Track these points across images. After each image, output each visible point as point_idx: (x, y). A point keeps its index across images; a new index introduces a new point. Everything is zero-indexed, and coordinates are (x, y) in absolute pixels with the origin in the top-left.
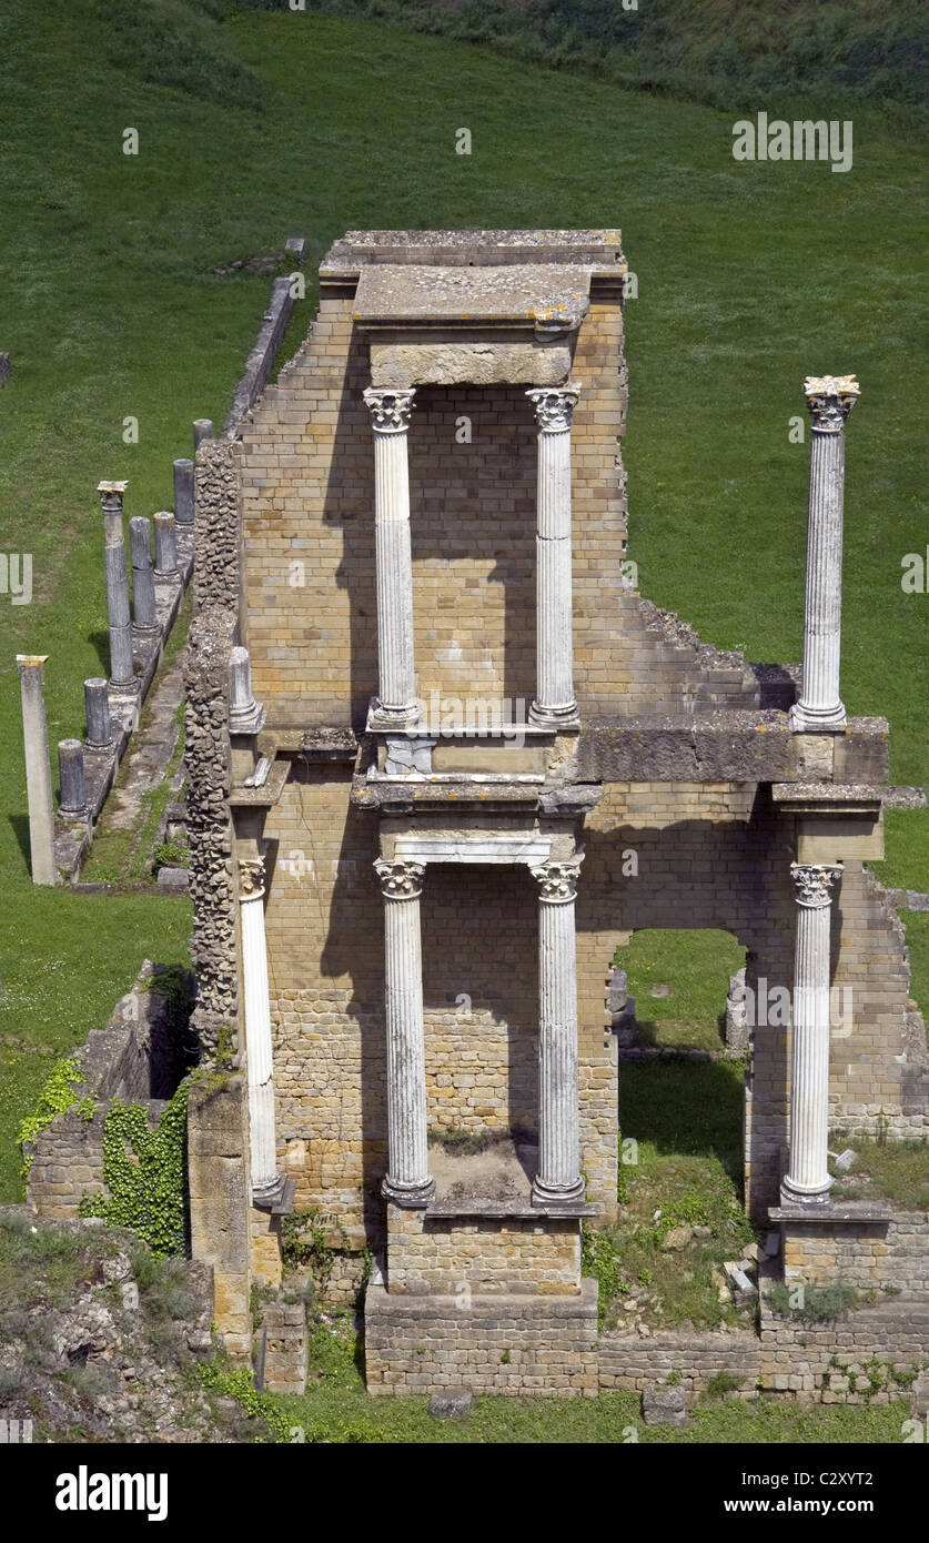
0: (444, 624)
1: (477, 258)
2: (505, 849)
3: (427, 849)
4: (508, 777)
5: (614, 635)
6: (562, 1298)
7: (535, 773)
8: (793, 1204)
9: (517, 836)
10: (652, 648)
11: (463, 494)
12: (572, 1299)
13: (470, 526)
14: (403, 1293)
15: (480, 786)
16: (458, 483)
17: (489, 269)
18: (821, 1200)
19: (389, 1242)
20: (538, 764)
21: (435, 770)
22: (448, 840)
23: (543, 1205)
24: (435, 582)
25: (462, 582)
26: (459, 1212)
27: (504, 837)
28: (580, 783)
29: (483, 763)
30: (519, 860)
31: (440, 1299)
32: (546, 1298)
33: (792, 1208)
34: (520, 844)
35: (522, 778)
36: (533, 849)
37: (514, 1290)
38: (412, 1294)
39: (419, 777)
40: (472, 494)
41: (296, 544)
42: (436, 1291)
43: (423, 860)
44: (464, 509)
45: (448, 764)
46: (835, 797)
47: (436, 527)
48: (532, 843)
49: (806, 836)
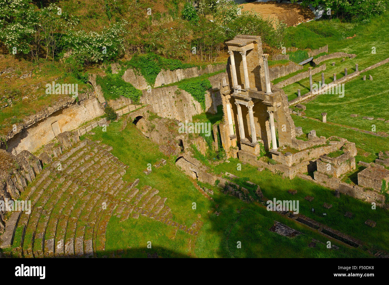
8: (272, 150)
19: (241, 145)
22: (240, 101)
23: (251, 144)
26: (245, 143)
28: (249, 97)
30: (245, 105)
31: (245, 152)
35: (244, 95)
38: (243, 151)
43: (238, 103)
46: (268, 103)
49: (268, 107)
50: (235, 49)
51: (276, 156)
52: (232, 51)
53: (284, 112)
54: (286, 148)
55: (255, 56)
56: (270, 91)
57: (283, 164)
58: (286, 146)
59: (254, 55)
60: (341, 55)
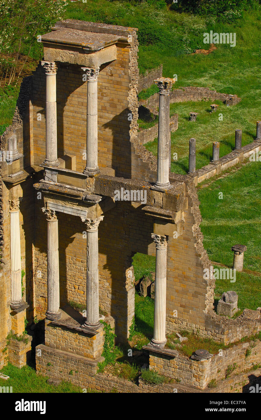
1: (92, 30)
2: (75, 211)
3: (55, 206)
4: (75, 188)
5: (127, 154)
6: (89, 359)
7: (84, 188)
8: (151, 345)
10: (137, 160)
12: (92, 360)
14: (49, 346)
15: (67, 189)
17: (96, 33)
18: (159, 346)
19: (45, 329)
20: (84, 185)
21: (58, 182)
22: (61, 205)
23: (84, 328)
24: (80, 128)
26: (61, 324)
27: (75, 207)
28: (95, 194)
29: (70, 183)
30: (78, 215)
31: (58, 350)
32: (85, 358)
33: (150, 346)
34: (79, 210)
35: (79, 189)
36: (82, 213)
37: (77, 353)
38: (51, 347)
39: (52, 183)
42: (57, 348)
43: (54, 210)
45: (61, 181)
46: (159, 212)
47: (81, 110)
48: (82, 211)
49: (156, 224)
50: (66, 56)
51: (161, 360)
52: (54, 63)
53: (192, 240)
54: (185, 339)
55: (118, 82)
56: (168, 181)
57: (182, 382)
58: (184, 334)
59: (113, 78)
60: (201, 94)
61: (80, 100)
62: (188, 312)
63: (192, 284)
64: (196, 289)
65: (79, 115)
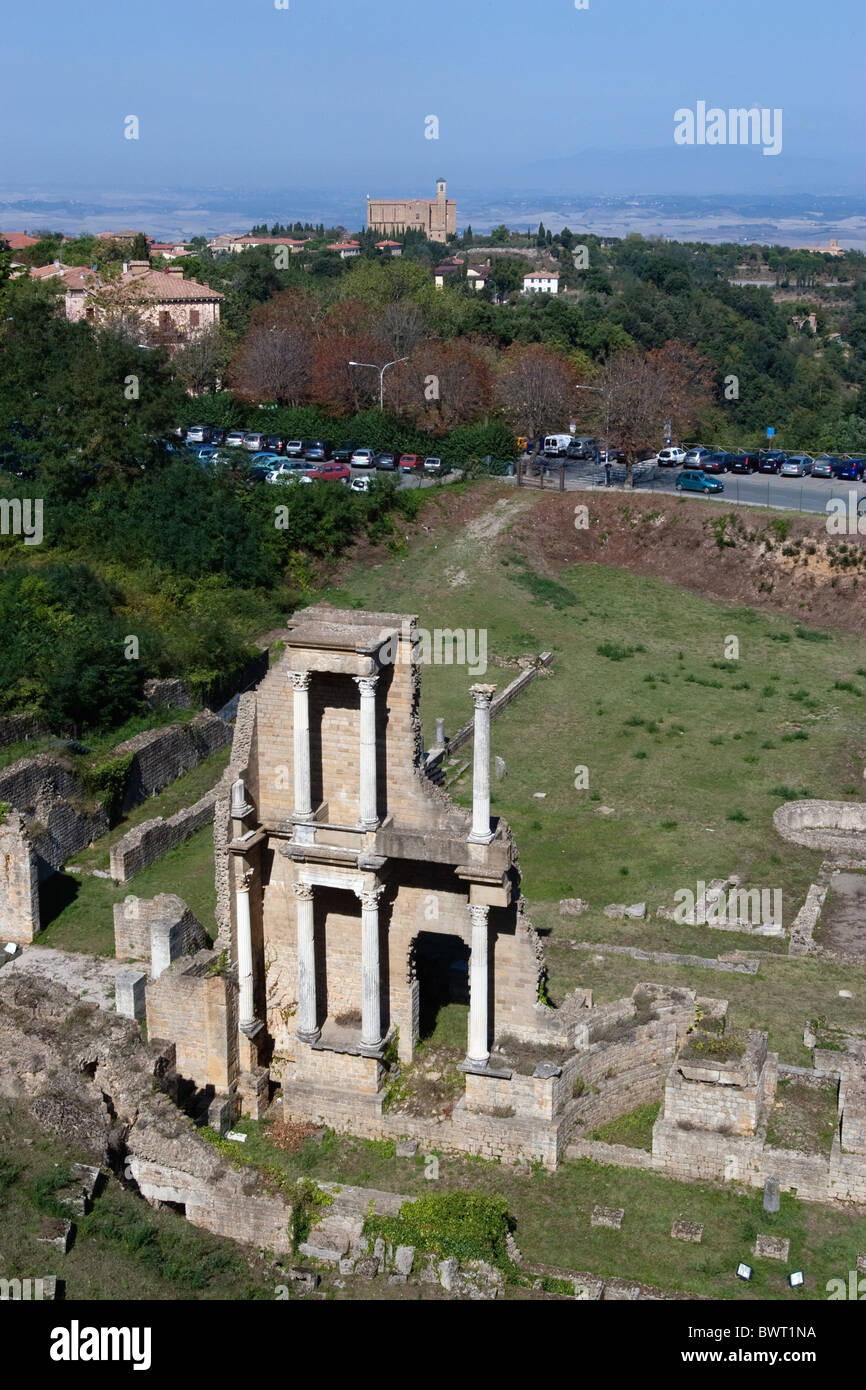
0: (339, 781)
1: (353, 621)
2: (346, 882)
3: (314, 878)
4: (345, 850)
5: (410, 794)
6: (368, 1093)
7: (357, 849)
8: (469, 1063)
9: (350, 877)
10: (426, 801)
11: (347, 724)
13: (349, 738)
15: (331, 851)
16: (345, 719)
18: (476, 1063)
21: (315, 842)
22: (321, 874)
23: (360, 1049)
24: (335, 762)
25: (346, 764)
27: (345, 876)
28: (374, 855)
29: (336, 842)
30: (351, 888)
33: (467, 1066)
34: (352, 880)
35: (351, 850)
36: (356, 884)
37: (349, 1089)
38: (305, 1082)
39: (308, 845)
40: (351, 724)
41: (279, 739)
43: (311, 883)
44: (348, 731)
45: (320, 841)
46: (481, 874)
48: (357, 880)
51: (486, 1084)
52: (303, 674)
57: (518, 1112)
61: (333, 722)
62: (510, 1009)
63: (516, 969)
64: (520, 975)
65: (333, 744)
